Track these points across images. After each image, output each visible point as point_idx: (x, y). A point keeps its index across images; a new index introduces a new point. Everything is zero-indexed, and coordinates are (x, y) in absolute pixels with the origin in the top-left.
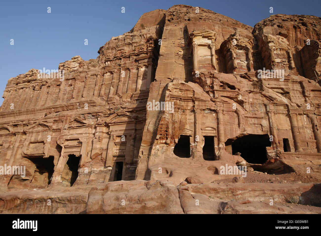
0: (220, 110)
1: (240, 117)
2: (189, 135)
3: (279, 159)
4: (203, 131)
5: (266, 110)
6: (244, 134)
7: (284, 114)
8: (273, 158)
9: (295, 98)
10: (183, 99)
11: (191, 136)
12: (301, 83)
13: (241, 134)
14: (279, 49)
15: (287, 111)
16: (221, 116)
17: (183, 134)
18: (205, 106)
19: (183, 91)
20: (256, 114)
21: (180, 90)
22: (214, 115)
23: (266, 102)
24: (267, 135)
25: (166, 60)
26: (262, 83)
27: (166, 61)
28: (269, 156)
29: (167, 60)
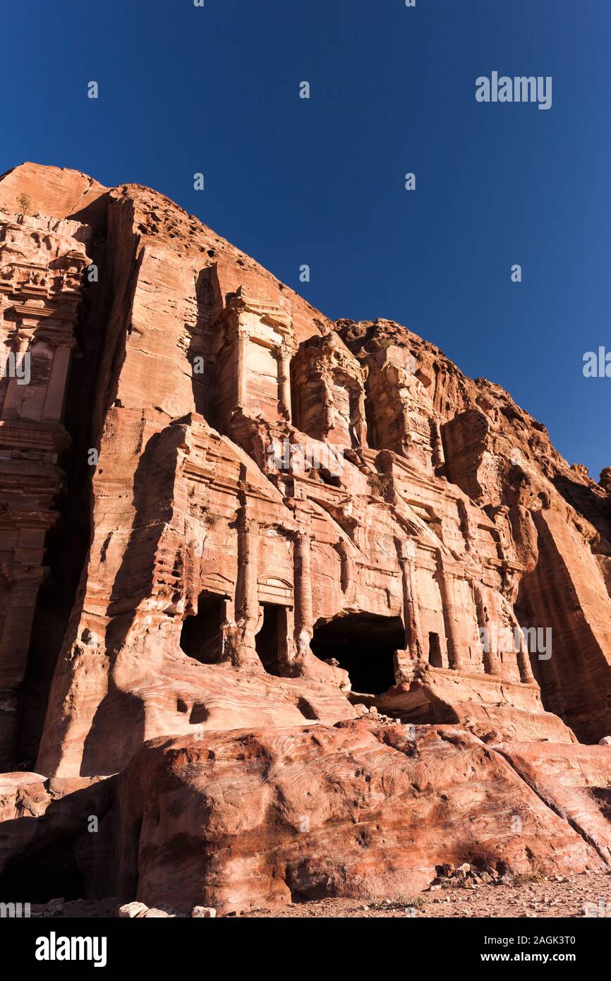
0: (305, 534)
1: (350, 563)
2: (224, 593)
3: (422, 684)
4: (262, 588)
5: (399, 554)
6: (352, 610)
7: (430, 570)
8: (408, 682)
9: (449, 536)
10: (216, 484)
11: (229, 598)
12: (460, 503)
13: (346, 609)
14: (418, 409)
15: (436, 564)
16: (305, 551)
17: (210, 590)
18: (272, 515)
19: (215, 459)
20: (377, 561)
21: (208, 453)
22: (288, 543)
23: (401, 534)
24: (398, 618)
25: (149, 348)
26: (392, 483)
27: (151, 354)
28: (401, 674)
29: (152, 350)
